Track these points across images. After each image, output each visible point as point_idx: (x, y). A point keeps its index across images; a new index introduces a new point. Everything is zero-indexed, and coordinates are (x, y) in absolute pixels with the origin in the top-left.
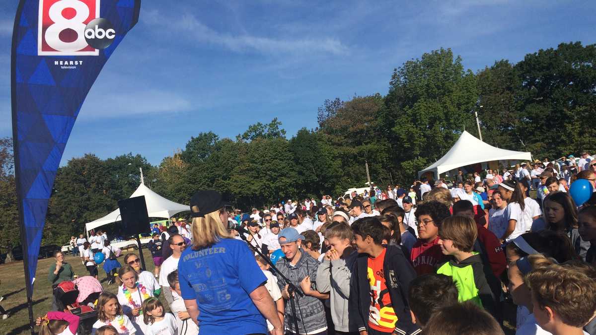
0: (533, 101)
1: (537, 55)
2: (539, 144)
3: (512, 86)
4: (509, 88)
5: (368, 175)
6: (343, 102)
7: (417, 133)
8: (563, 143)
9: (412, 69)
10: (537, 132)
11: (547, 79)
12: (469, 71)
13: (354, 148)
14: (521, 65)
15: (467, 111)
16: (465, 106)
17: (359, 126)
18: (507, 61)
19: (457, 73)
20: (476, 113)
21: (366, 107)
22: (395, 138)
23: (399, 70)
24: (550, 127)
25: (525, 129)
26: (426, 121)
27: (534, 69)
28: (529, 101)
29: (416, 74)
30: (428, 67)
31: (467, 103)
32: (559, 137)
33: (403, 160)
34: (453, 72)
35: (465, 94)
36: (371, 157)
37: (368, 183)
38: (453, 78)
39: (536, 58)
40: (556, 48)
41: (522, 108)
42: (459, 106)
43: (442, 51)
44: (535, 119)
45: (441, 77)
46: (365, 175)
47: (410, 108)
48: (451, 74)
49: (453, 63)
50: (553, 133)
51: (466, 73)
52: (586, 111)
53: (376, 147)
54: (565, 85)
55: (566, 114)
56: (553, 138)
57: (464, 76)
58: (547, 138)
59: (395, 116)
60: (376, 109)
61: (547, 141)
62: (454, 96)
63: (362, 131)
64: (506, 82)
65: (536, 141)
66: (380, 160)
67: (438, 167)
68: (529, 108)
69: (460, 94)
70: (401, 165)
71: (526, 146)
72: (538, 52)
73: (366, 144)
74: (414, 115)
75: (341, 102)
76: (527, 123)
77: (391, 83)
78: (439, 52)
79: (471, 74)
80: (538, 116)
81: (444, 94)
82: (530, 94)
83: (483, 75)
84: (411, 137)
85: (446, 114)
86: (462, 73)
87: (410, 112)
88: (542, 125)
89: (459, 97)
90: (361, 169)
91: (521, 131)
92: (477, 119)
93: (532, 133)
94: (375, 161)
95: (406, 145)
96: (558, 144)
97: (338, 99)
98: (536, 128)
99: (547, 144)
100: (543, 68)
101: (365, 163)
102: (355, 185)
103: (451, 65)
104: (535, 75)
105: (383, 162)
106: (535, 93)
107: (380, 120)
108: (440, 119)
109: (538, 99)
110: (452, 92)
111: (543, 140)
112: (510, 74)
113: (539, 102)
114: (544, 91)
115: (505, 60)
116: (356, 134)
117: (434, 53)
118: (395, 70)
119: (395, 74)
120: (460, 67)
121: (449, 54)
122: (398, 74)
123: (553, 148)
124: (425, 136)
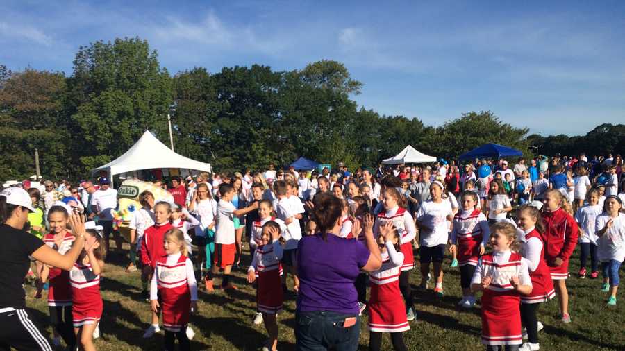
0: (226, 116)
1: (233, 70)
2: (228, 159)
3: (208, 95)
4: (204, 97)
5: (38, 167)
6: (10, 71)
7: (101, 125)
8: (248, 161)
9: (101, 52)
10: (227, 147)
11: (240, 95)
12: (165, 69)
13: (21, 131)
14: (218, 76)
15: (160, 112)
16: (158, 107)
17: (30, 105)
18: (205, 70)
19: (152, 69)
20: (169, 116)
21: (41, 84)
22: (75, 128)
23: (86, 49)
24: (239, 143)
25: (216, 142)
26: (114, 115)
27: (229, 83)
28: (221, 115)
29: (106, 58)
30: (121, 53)
31: (161, 104)
32: (245, 155)
33: (85, 156)
34: (148, 66)
35: (159, 93)
36: (43, 145)
37: (35, 176)
38: (147, 73)
39: (232, 73)
40: (249, 68)
41: (215, 120)
42: (151, 104)
43: (137, 40)
44: (226, 133)
45: (134, 68)
46: (34, 167)
47: (96, 96)
48: (146, 68)
49: (149, 57)
50: (241, 149)
51: (162, 71)
52: (268, 134)
53: (51, 134)
54: (254, 106)
55: (252, 134)
56: (240, 155)
57: (160, 73)
58: (235, 154)
59: (78, 103)
60: (54, 89)
61: (235, 157)
62: (148, 93)
63: (33, 113)
64: (202, 91)
65: (226, 156)
66: (55, 151)
67: (112, 167)
68: (221, 120)
69: (153, 92)
70: (80, 161)
71: (217, 159)
72: (234, 67)
73: (38, 128)
74: (101, 104)
75: (8, 71)
76: (218, 136)
77: (75, 63)
78: (134, 41)
79: (167, 74)
80: (228, 131)
81: (136, 88)
82: (223, 108)
83: (183, 78)
84: (94, 129)
85: (137, 111)
86: (157, 70)
87: (95, 100)
88: (231, 141)
89: (153, 95)
90: (29, 158)
91: (213, 143)
92: (170, 122)
93: (222, 147)
94: (48, 150)
95: (88, 138)
96: (243, 161)
97: (4, 68)
98: (226, 143)
99: (235, 159)
100: (237, 84)
101: (34, 151)
102: (19, 178)
103: (146, 57)
104: (230, 90)
105: (58, 153)
106: (227, 108)
107: (58, 103)
108: (128, 114)
109: (230, 114)
110: (145, 87)
111: (232, 155)
112: (207, 83)
113: (231, 117)
114: (237, 107)
115: (203, 68)
116: (23, 114)
117: (128, 41)
118: (81, 48)
119: (81, 53)
120: (156, 63)
121: (145, 46)
122: (84, 53)
123: (241, 165)
124: (111, 131)
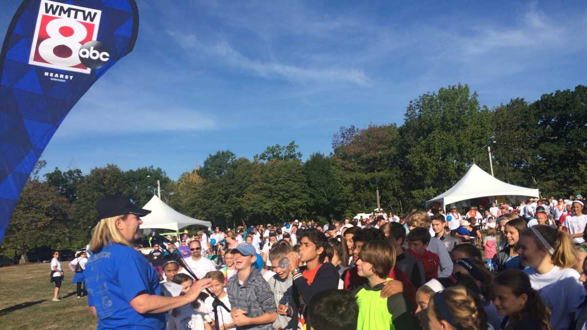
0: (548, 140)
1: (554, 95)
2: (550, 182)
3: (527, 124)
4: (524, 126)
5: (378, 201)
6: (358, 129)
7: (430, 162)
8: (576, 182)
9: (428, 102)
10: (550, 171)
11: (562, 120)
12: (485, 107)
13: (366, 174)
14: (537, 104)
15: (480, 145)
16: (479, 142)
17: (372, 154)
18: (522, 99)
19: (472, 108)
20: (489, 148)
21: (380, 136)
22: (407, 168)
23: (415, 102)
24: (563, 166)
25: (537, 166)
26: (439, 152)
27: (550, 108)
28: (543, 140)
29: (431, 107)
30: (444, 100)
31: (481, 138)
32: (572, 176)
33: (414, 189)
34: (469, 107)
35: (480, 129)
36: (383, 185)
37: (377, 209)
38: (468, 113)
39: (553, 98)
40: (573, 90)
41: (536, 146)
42: (472, 140)
43: (460, 86)
44: (549, 157)
45: (456, 111)
46: (375, 201)
47: (424, 139)
48: (466, 109)
49: (469, 98)
50: (566, 172)
51: (482, 109)
53: (388, 174)
54: (580, 126)
55: (579, 155)
56: (565, 178)
57: (479, 111)
58: (559, 176)
59: (409, 146)
60: (390, 138)
61: (559, 180)
62: (468, 131)
63: (375, 159)
64: (522, 120)
65: (548, 179)
66: (391, 187)
67: (445, 198)
68: (542, 146)
69: (475, 128)
70: (411, 194)
71: (538, 184)
72: (554, 93)
73: (379, 171)
74: (429, 145)
75: (356, 129)
76: (540, 161)
77: (407, 115)
78: (456, 87)
79: (487, 110)
80: (551, 155)
81: (458, 127)
82: (544, 133)
83: (499, 112)
84: (423, 166)
85: (460, 147)
86: (477, 108)
87: (423, 142)
88: (556, 164)
89: (473, 132)
90: (373, 196)
91: (534, 168)
92: (490, 154)
93: (544, 171)
94: (385, 188)
95: (418, 174)
96: (570, 183)
97: (353, 127)
98: (549, 167)
99: (559, 183)
100: (560, 108)
101: (375, 190)
102: (365, 211)
103: (467, 99)
104: (551, 115)
105: (394, 189)
106: (549, 133)
107: (393, 149)
108: (453, 149)
109: (552, 138)
110: (467, 126)
111: (555, 179)
112: (526, 112)
113: (553, 141)
114: (559, 131)
115: (520, 99)
116: (369, 161)
117: (451, 88)
118: (411, 102)
119: (411, 106)
120: (476, 103)
121: (467, 89)
122: (414, 106)
123: (566, 188)
124: (437, 167)
